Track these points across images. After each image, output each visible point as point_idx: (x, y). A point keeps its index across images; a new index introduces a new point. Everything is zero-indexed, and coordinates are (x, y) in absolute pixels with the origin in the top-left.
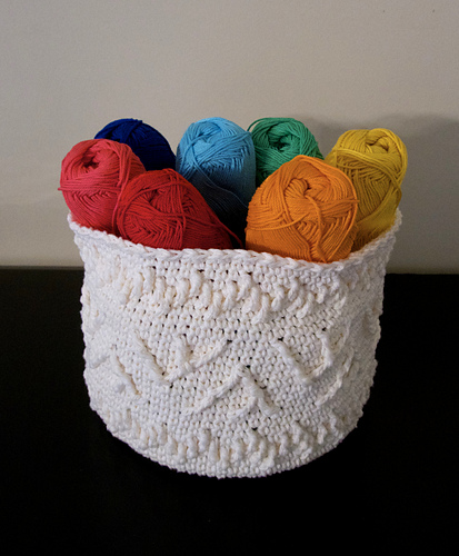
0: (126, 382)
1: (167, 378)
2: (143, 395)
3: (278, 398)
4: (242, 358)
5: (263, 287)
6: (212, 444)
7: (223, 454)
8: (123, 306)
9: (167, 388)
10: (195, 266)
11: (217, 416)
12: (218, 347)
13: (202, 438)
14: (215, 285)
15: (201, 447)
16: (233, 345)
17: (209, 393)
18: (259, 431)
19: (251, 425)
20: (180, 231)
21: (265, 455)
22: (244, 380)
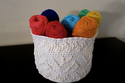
0: (50, 67)
1: (60, 66)
2: (54, 70)
3: (81, 66)
4: (75, 59)
5: (79, 44)
6: (69, 77)
7: (71, 79)
8: (49, 52)
9: (60, 68)
10: (66, 41)
11: (70, 72)
12: (71, 58)
13: (67, 76)
14: (70, 45)
15: (67, 78)
16: (74, 57)
17: (69, 67)
18: (78, 73)
19: (76, 72)
20: (62, 34)
21: (79, 77)
22: (76, 63)
